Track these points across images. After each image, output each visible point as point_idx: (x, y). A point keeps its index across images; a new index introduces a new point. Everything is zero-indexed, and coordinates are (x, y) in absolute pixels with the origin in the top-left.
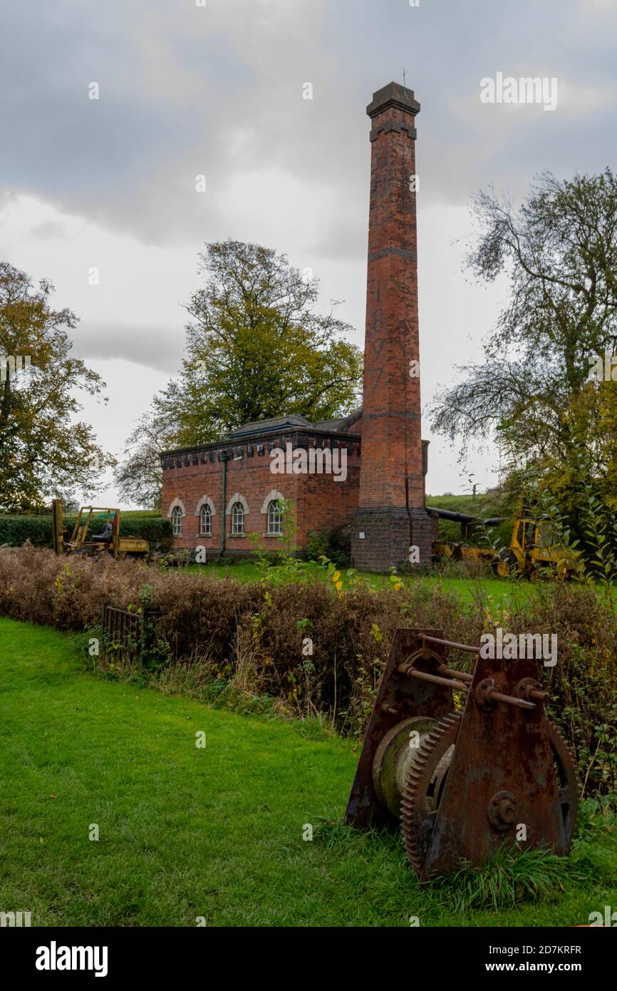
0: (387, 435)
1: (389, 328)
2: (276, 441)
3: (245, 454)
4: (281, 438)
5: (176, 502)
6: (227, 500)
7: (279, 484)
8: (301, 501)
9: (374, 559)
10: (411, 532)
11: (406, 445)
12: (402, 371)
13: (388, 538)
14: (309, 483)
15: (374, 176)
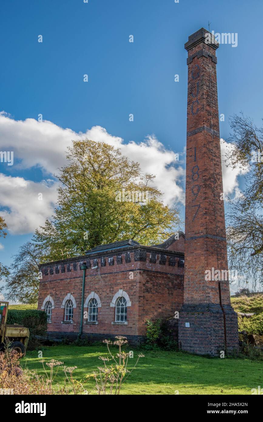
0: (205, 251)
1: (204, 178)
2: (123, 255)
3: (100, 265)
4: (127, 252)
5: (49, 298)
6: (85, 297)
7: (125, 285)
8: (142, 298)
9: (199, 344)
10: (225, 324)
11: (217, 258)
12: (213, 207)
13: (209, 328)
14: (147, 285)
15: (190, 85)
